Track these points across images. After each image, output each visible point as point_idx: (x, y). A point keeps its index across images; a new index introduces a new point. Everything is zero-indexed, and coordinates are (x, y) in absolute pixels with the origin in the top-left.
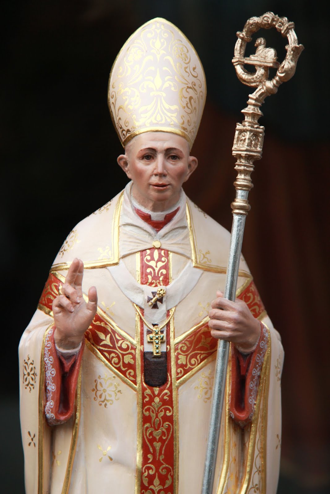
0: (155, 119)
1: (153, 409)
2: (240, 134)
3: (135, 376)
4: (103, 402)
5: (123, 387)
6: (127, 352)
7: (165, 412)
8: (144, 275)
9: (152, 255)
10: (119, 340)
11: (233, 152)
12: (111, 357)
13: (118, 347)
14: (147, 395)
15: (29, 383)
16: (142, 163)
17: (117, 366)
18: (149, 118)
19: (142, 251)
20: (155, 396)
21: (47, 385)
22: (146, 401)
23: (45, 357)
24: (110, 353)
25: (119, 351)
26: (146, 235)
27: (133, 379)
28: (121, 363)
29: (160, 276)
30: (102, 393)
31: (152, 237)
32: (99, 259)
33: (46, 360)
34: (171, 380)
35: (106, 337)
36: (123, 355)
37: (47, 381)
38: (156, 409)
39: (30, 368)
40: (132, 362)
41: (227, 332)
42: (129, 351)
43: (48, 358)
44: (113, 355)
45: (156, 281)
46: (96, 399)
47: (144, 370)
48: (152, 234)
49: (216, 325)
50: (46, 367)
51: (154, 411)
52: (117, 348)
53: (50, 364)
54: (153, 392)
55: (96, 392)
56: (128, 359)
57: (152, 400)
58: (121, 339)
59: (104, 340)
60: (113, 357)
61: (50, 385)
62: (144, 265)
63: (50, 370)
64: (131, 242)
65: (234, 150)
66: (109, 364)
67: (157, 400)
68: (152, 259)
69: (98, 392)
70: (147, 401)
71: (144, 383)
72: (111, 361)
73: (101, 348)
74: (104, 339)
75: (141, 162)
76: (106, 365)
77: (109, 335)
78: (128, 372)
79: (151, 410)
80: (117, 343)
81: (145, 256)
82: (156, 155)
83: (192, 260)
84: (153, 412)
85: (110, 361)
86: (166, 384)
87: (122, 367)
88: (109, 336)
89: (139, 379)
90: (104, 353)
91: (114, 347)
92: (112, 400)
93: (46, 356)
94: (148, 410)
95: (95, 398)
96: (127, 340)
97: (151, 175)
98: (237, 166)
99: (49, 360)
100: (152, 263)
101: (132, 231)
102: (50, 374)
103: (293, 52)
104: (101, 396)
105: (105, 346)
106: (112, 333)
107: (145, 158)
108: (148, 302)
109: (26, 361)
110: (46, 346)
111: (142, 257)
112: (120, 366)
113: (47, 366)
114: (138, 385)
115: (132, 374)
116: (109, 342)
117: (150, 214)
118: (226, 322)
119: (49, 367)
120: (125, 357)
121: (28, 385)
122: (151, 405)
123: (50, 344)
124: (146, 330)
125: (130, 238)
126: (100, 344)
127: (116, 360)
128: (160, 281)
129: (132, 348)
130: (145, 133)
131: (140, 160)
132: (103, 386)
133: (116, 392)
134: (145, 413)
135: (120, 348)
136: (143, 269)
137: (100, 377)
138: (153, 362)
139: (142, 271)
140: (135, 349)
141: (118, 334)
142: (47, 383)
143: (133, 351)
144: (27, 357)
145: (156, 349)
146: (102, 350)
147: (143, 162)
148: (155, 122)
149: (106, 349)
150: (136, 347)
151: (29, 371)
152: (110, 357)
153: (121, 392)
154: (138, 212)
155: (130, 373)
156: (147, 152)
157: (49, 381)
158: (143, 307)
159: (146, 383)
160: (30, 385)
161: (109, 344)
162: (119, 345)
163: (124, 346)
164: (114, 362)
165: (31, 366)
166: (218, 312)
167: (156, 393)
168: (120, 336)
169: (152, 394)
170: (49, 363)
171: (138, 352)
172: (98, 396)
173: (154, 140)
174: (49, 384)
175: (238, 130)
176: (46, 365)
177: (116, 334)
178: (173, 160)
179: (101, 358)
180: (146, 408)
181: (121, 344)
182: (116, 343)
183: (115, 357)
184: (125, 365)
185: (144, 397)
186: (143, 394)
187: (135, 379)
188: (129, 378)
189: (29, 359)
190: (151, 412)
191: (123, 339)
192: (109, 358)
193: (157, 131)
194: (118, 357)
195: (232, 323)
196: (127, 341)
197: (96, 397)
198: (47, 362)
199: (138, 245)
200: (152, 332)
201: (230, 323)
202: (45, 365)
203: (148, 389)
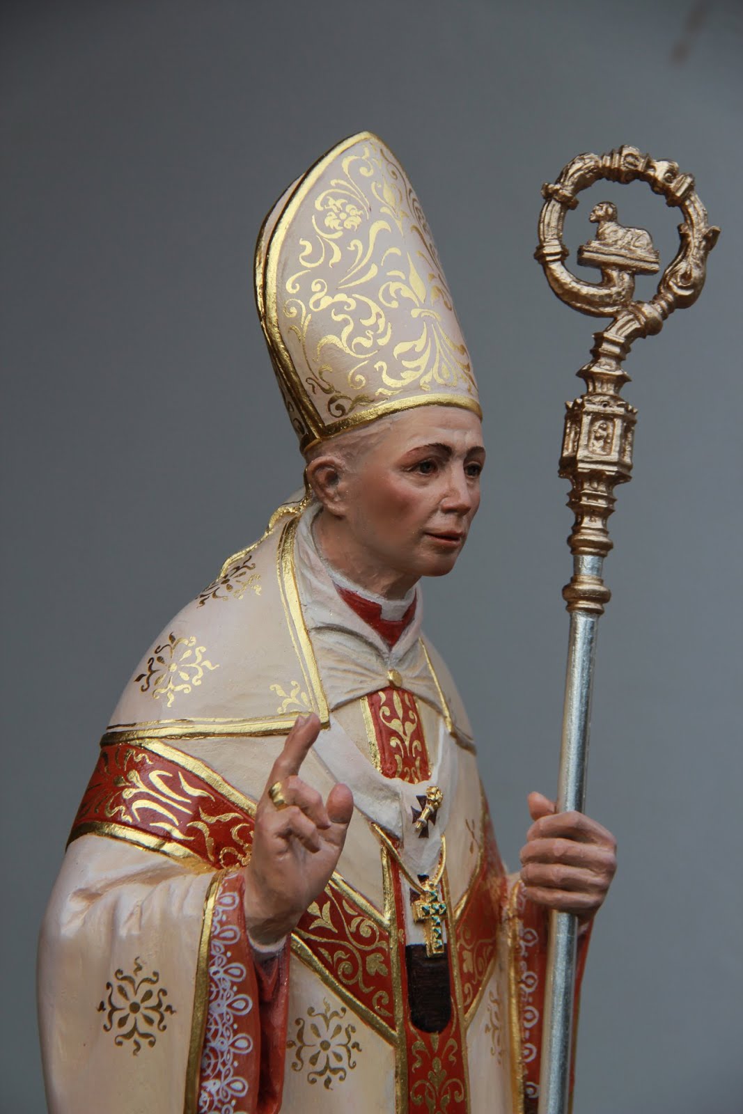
0: (440, 375)
1: (432, 1089)
2: (592, 423)
3: (391, 1007)
4: (321, 1073)
5: (364, 1034)
6: (373, 946)
7: (453, 1096)
8: (387, 754)
9: (390, 703)
10: (352, 917)
11: (580, 465)
12: (335, 959)
13: (351, 933)
14: (417, 1052)
15: (135, 1029)
16: (407, 479)
17: (351, 982)
18: (426, 372)
19: (371, 695)
20: (433, 1055)
21: (209, 1035)
22: (416, 1069)
23: (213, 964)
24: (332, 949)
25: (353, 945)
26: (372, 654)
27: (387, 1014)
28: (360, 973)
29: (414, 756)
30: (319, 1053)
31: (383, 659)
32: (279, 711)
33: (215, 973)
34: (457, 1014)
35: (321, 909)
36: (364, 954)
37: (213, 1027)
38: (437, 1088)
39: (142, 992)
40: (383, 970)
41: (587, 895)
42: (377, 944)
43: (223, 967)
44: (340, 954)
45: (410, 768)
46: (298, 1068)
47: (410, 989)
48: (384, 653)
49: (569, 878)
50: (214, 989)
51: (434, 1094)
52: (349, 936)
53: (228, 984)
54: (429, 1045)
55: (300, 1049)
56: (374, 965)
57: (427, 1066)
58: (357, 914)
59: (317, 917)
60: (340, 960)
61: (222, 1035)
62: (383, 729)
63: (228, 999)
64: (345, 671)
65: (582, 461)
66: (331, 978)
67: (437, 1064)
68: (394, 715)
69: (305, 1049)
70: (419, 1068)
71: (410, 1024)
72: (337, 970)
73: (313, 937)
74: (318, 913)
75: (407, 477)
76: (325, 980)
77: (329, 903)
78: (377, 996)
79: (427, 1091)
80: (349, 924)
81: (380, 708)
82: (444, 463)
83: (445, 717)
84: (431, 1096)
85: (333, 971)
86: (449, 1024)
87: (361, 985)
88: (327, 906)
89: (399, 1013)
90: (318, 950)
91: (342, 936)
92: (342, 1069)
93: (217, 961)
94: (420, 1091)
95: (294, 1065)
96: (370, 917)
97: (434, 511)
98: (584, 499)
99: (226, 972)
100: (395, 725)
101: (340, 644)
102: (224, 1009)
103: (707, 243)
104: (314, 1060)
105: (321, 931)
106: (333, 899)
107: (419, 468)
108: (414, 821)
109: (128, 972)
110: (217, 937)
111: (373, 710)
112: (357, 983)
113: (217, 986)
114: (397, 1029)
115: (385, 1001)
116: (329, 922)
117: (380, 603)
118: (588, 871)
119: (225, 990)
120: (369, 958)
121: (128, 1036)
122: (426, 1078)
123: (232, 931)
124: (408, 891)
125: (341, 661)
126: (310, 928)
127: (345, 966)
128: (416, 768)
129: (382, 937)
130: (422, 408)
131: (402, 473)
132: (321, 1034)
133: (350, 1045)
134: (415, 1098)
135: (357, 936)
136: (382, 739)
137: (313, 1011)
138: (428, 970)
139: (381, 745)
140: (387, 939)
141: (347, 902)
142: (213, 1031)
143: (384, 945)
144: (132, 961)
145: (437, 938)
146: (315, 942)
147: (411, 478)
148: (440, 381)
149: (325, 940)
150: (390, 933)
151: (138, 999)
152: (333, 960)
153: (360, 1047)
154: (350, 599)
155: (381, 997)
156: (432, 453)
157: (220, 1027)
158: (398, 833)
159: (415, 1024)
160: (136, 1036)
161: (330, 925)
162: (353, 929)
163: (365, 932)
164: (343, 973)
165: (146, 987)
166: (573, 847)
167: (436, 1046)
168: (353, 904)
169: (427, 1051)
170: (224, 979)
171: (393, 945)
172: (307, 1062)
173: (445, 425)
174: (220, 1034)
175: (588, 413)
176: (213, 985)
177: (344, 902)
178: (471, 477)
179: (314, 964)
180: (416, 1085)
181: (358, 927)
182: (345, 924)
183: (344, 960)
184: (368, 979)
185: (410, 1059)
186: (409, 1050)
187: (391, 1015)
188: (380, 1013)
189: (139, 968)
190: (427, 1097)
191: (362, 913)
192: (331, 963)
193: (449, 404)
194: (352, 959)
195: (603, 873)
196: (370, 919)
197: (299, 1062)
198: (216, 977)
199: (363, 678)
200: (418, 895)
201: (598, 874)
202: (211, 986)
203: (419, 1038)
